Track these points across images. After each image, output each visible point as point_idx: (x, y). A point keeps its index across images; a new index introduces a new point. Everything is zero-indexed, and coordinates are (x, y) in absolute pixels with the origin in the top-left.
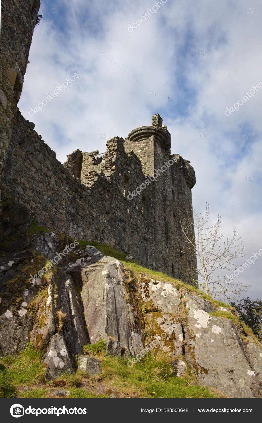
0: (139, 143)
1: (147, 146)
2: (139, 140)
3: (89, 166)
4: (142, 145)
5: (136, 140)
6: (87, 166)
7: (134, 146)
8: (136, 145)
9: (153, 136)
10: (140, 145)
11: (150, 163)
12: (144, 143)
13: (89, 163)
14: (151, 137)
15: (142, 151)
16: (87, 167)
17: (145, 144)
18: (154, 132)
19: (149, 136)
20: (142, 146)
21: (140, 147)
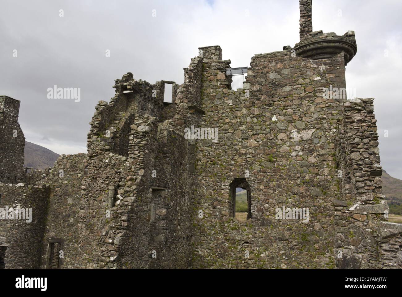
0: (316, 63)
1: (332, 72)
2: (316, 57)
3: (220, 90)
4: (322, 68)
5: (308, 57)
6: (215, 88)
7: (306, 67)
8: (309, 65)
9: (343, 53)
10: (318, 67)
11: (339, 105)
12: (325, 64)
13: (219, 83)
14: (339, 55)
15: (321, 79)
16: (215, 90)
17: (328, 67)
18: (346, 46)
19: (335, 54)
20: (321, 70)
21: (317, 69)
